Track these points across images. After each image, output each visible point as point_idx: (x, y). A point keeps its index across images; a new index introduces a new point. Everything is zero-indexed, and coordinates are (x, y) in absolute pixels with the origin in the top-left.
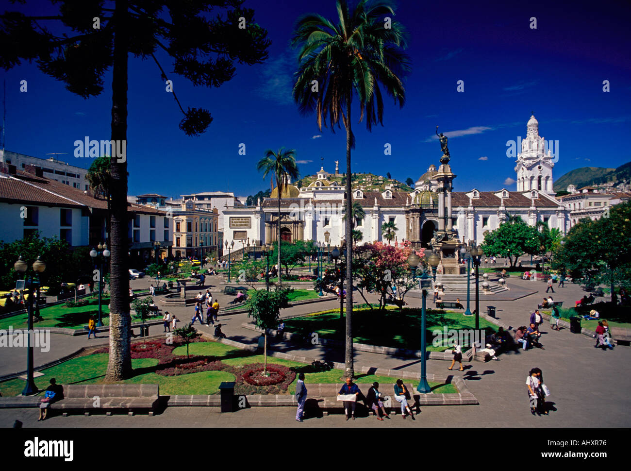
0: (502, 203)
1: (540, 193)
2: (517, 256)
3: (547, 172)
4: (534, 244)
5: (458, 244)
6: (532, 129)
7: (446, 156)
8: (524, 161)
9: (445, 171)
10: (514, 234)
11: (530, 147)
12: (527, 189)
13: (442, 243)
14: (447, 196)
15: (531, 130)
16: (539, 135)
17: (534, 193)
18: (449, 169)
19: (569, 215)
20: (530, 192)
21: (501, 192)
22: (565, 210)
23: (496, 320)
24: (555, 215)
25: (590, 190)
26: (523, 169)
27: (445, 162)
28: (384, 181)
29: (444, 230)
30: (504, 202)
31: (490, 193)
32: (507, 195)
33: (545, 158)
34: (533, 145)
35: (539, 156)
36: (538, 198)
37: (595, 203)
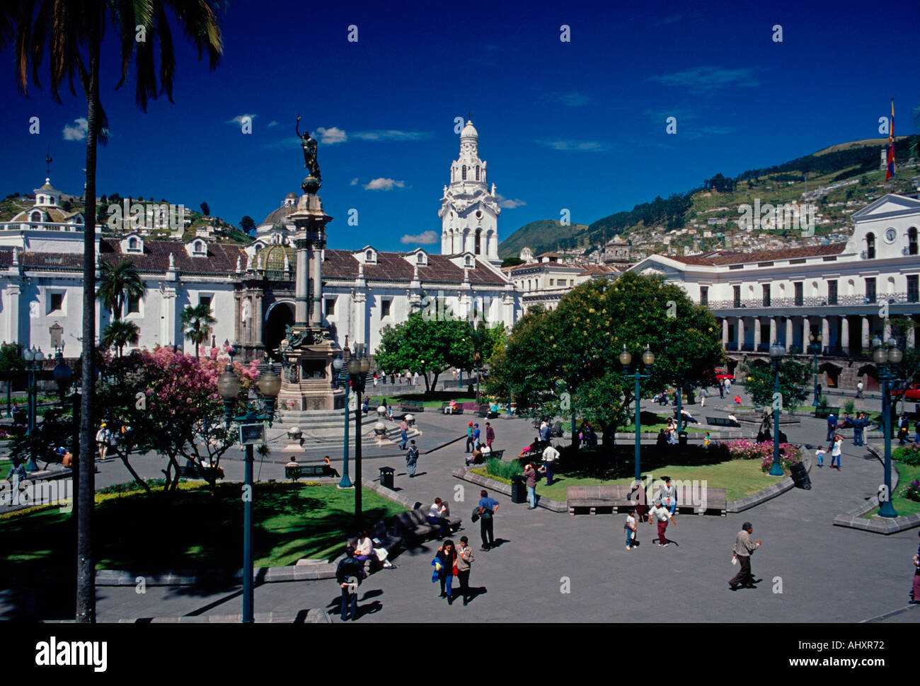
0: (416, 274)
1: (478, 260)
2: (437, 372)
3: (490, 222)
4: (465, 349)
5: (331, 350)
6: (468, 144)
7: (314, 178)
8: (454, 201)
9: (310, 208)
10: (433, 333)
11: (464, 177)
12: (457, 251)
13: (302, 349)
14: (313, 258)
15: (467, 147)
16: (479, 155)
17: (468, 258)
18: (319, 204)
19: (520, 299)
20: (463, 256)
21: (415, 254)
22: (514, 291)
23: (393, 492)
24: (500, 299)
25: (553, 259)
26: (452, 215)
27: (311, 189)
28: (193, 220)
29: (307, 324)
30: (419, 272)
31: (396, 256)
32: (425, 260)
33: (487, 199)
34: (468, 172)
35: (478, 194)
36: (474, 268)
37: (559, 280)
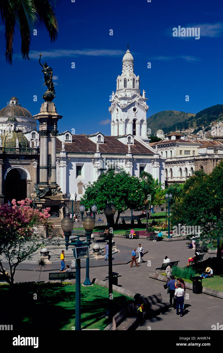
0: (98, 149)
1: (136, 139)
3: (142, 115)
4: (138, 197)
6: (127, 65)
7: (50, 91)
8: (119, 101)
9: (49, 110)
10: (118, 187)
11: (125, 85)
12: (122, 134)
13: (45, 199)
14: (51, 141)
15: (127, 66)
16: (134, 72)
17: (129, 138)
18: (54, 108)
19: (163, 163)
20: (126, 137)
21: (96, 136)
22: (160, 159)
23: (120, 288)
24: (151, 164)
25: (178, 137)
26: (118, 110)
27: (49, 99)
29: (47, 183)
30: (99, 148)
31: (84, 137)
32: (102, 140)
33: (140, 100)
34: (128, 83)
35: (134, 96)
36: (133, 144)
37: (185, 151)
